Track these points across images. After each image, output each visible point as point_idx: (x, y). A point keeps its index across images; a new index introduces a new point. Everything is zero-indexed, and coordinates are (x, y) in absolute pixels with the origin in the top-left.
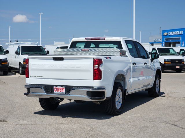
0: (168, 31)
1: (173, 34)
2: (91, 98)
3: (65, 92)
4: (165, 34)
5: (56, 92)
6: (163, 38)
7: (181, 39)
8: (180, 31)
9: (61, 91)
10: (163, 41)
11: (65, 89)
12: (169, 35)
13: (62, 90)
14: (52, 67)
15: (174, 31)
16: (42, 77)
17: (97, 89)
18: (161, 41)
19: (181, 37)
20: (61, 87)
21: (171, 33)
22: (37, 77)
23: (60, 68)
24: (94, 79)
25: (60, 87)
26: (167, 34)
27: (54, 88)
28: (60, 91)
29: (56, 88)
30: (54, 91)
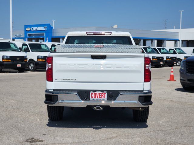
0: (31, 26)
1: (36, 29)
2: (144, 104)
3: (106, 98)
4: (28, 29)
5: (94, 98)
6: (25, 33)
7: (45, 35)
8: (44, 27)
9: (101, 97)
10: (26, 36)
11: (106, 95)
12: (32, 30)
13: (102, 95)
14: (90, 67)
15: (37, 27)
16: (74, 81)
17: (146, 93)
18: (23, 36)
19: (44, 33)
20: (101, 93)
21: (34, 29)
22: (67, 81)
24: (145, 82)
25: (99, 93)
26: (30, 29)
27: (91, 93)
28: (99, 98)
29: (94, 93)
30: (91, 98)
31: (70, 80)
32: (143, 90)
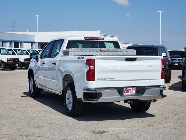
3: (135, 93)
5: (126, 93)
9: (131, 92)
11: (135, 90)
13: (132, 91)
14: (125, 68)
22: (106, 80)
23: (133, 69)
25: (130, 89)
27: (124, 89)
28: (130, 93)
29: (126, 89)
30: (124, 93)
31: (109, 79)
32: (160, 86)
